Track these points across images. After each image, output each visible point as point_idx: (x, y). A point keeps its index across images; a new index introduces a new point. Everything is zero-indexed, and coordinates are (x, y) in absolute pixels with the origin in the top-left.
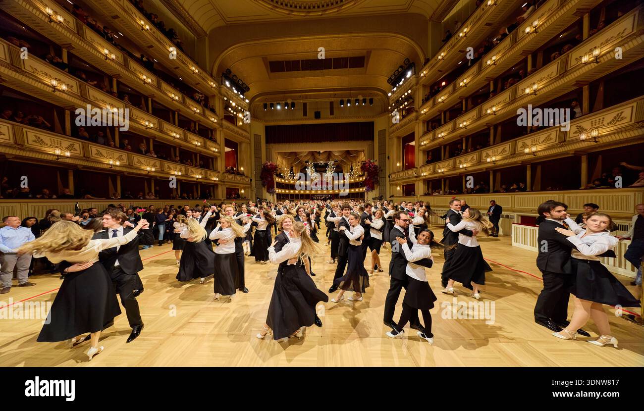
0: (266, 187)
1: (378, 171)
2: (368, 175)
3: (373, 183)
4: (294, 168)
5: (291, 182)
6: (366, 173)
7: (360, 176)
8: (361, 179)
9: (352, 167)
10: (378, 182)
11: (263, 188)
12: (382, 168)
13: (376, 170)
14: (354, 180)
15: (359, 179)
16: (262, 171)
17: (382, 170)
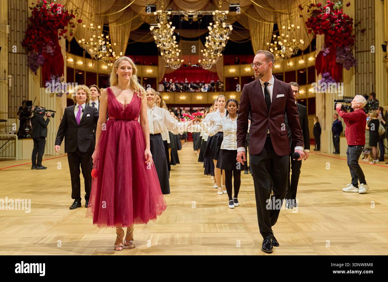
0: (39, 71)
1: (353, 33)
2: (327, 44)
3: (340, 66)
4: (112, 27)
5: (104, 67)
6: (320, 39)
7: (299, 53)
8: (301, 62)
9: (276, 27)
10: (352, 62)
11: (31, 76)
12: (364, 25)
13: (349, 30)
14: (283, 64)
15: (296, 63)
16: (30, 28)
17: (363, 31)
